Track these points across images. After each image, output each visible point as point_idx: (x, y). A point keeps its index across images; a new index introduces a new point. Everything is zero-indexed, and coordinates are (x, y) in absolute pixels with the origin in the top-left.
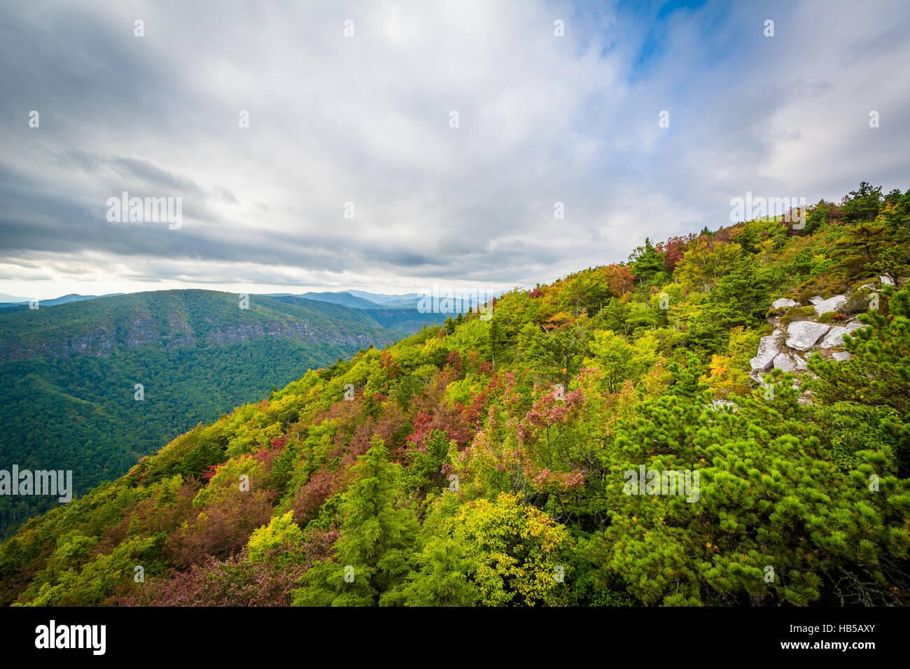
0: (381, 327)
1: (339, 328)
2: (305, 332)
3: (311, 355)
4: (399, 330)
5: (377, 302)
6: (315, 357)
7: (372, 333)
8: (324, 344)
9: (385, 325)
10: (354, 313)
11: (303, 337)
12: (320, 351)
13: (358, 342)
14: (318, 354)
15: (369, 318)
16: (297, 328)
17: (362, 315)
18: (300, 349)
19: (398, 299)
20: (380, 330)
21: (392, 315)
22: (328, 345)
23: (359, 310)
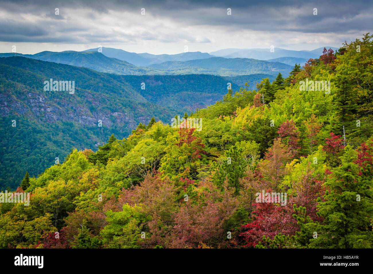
0: (145, 101)
1: (87, 101)
2: (40, 107)
3: (50, 139)
4: (171, 106)
5: (138, 65)
6: (55, 142)
7: (133, 109)
8: (67, 124)
9: (150, 97)
10: (108, 81)
11: (38, 114)
12: (61, 134)
13: (113, 122)
14: (59, 137)
15: (127, 88)
16: (29, 102)
17: (118, 84)
18: (35, 131)
19: (169, 60)
20: (143, 105)
21: (160, 83)
22: (71, 125)
23: (113, 76)
